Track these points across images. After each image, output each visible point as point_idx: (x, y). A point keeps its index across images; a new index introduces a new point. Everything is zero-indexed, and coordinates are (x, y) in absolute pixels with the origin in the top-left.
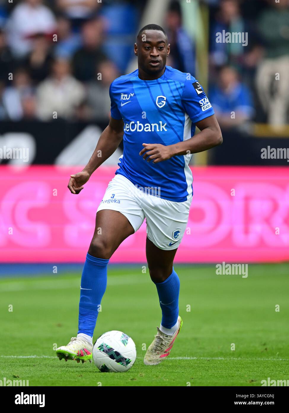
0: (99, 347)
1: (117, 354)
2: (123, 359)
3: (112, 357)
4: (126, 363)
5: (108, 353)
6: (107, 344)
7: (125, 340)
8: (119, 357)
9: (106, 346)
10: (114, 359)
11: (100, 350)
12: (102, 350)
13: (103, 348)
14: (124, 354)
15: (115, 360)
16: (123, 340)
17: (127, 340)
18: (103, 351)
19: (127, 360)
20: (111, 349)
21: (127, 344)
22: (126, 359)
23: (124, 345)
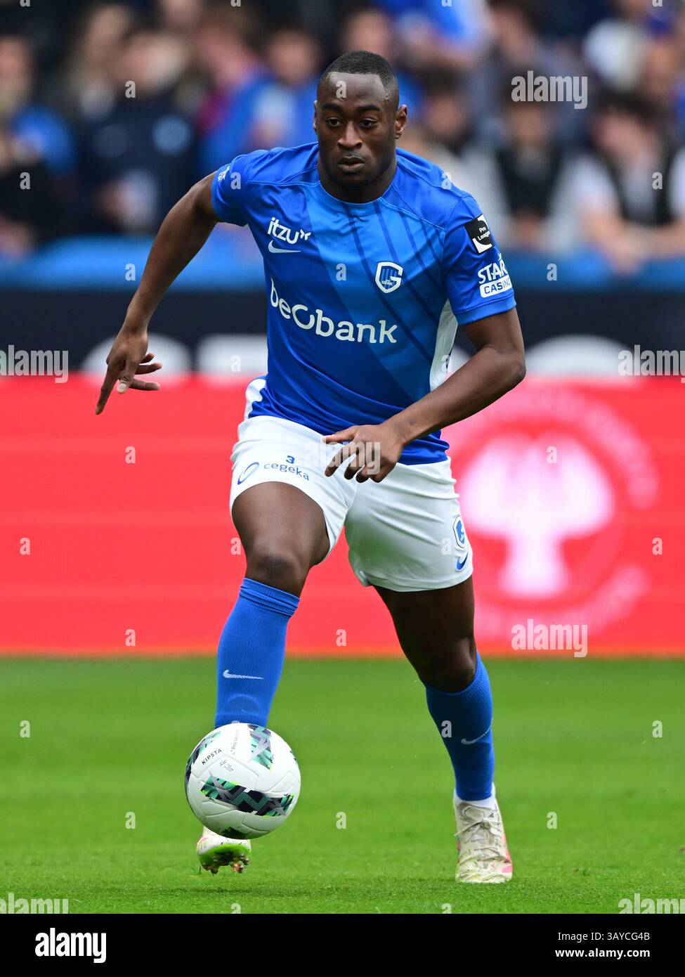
0: (204, 788)
1: (256, 795)
2: (272, 802)
3: (244, 807)
4: (282, 808)
5: (233, 800)
6: (223, 779)
7: (263, 752)
8: (262, 803)
9: (223, 784)
10: (250, 812)
11: (208, 795)
12: (214, 796)
13: (215, 791)
14: (273, 790)
15: (255, 812)
16: (258, 756)
17: (268, 749)
18: (219, 798)
19: (283, 801)
20: (237, 789)
21: (271, 761)
22: (280, 800)
23: (266, 766)
